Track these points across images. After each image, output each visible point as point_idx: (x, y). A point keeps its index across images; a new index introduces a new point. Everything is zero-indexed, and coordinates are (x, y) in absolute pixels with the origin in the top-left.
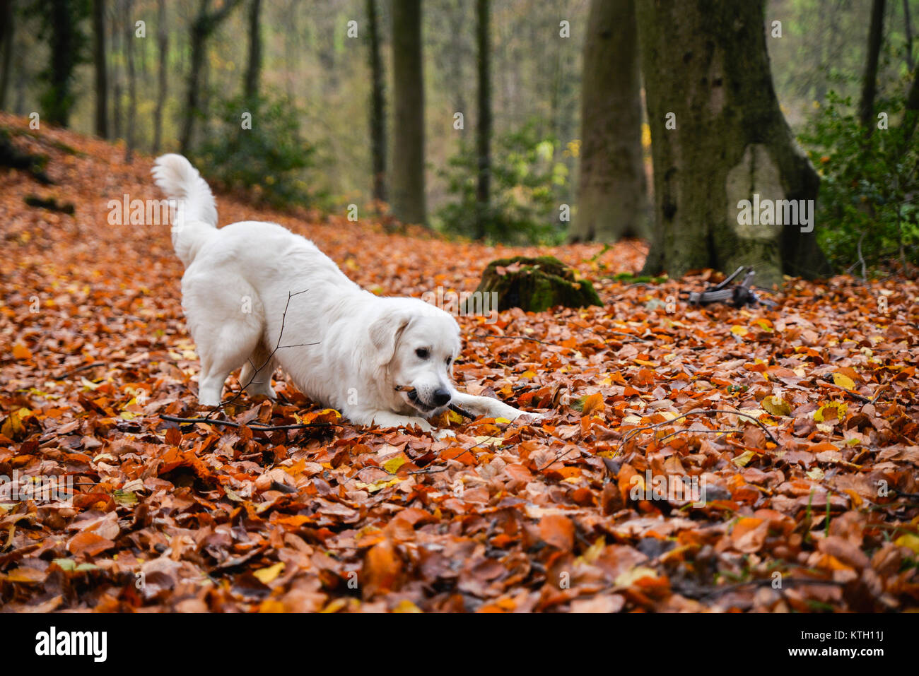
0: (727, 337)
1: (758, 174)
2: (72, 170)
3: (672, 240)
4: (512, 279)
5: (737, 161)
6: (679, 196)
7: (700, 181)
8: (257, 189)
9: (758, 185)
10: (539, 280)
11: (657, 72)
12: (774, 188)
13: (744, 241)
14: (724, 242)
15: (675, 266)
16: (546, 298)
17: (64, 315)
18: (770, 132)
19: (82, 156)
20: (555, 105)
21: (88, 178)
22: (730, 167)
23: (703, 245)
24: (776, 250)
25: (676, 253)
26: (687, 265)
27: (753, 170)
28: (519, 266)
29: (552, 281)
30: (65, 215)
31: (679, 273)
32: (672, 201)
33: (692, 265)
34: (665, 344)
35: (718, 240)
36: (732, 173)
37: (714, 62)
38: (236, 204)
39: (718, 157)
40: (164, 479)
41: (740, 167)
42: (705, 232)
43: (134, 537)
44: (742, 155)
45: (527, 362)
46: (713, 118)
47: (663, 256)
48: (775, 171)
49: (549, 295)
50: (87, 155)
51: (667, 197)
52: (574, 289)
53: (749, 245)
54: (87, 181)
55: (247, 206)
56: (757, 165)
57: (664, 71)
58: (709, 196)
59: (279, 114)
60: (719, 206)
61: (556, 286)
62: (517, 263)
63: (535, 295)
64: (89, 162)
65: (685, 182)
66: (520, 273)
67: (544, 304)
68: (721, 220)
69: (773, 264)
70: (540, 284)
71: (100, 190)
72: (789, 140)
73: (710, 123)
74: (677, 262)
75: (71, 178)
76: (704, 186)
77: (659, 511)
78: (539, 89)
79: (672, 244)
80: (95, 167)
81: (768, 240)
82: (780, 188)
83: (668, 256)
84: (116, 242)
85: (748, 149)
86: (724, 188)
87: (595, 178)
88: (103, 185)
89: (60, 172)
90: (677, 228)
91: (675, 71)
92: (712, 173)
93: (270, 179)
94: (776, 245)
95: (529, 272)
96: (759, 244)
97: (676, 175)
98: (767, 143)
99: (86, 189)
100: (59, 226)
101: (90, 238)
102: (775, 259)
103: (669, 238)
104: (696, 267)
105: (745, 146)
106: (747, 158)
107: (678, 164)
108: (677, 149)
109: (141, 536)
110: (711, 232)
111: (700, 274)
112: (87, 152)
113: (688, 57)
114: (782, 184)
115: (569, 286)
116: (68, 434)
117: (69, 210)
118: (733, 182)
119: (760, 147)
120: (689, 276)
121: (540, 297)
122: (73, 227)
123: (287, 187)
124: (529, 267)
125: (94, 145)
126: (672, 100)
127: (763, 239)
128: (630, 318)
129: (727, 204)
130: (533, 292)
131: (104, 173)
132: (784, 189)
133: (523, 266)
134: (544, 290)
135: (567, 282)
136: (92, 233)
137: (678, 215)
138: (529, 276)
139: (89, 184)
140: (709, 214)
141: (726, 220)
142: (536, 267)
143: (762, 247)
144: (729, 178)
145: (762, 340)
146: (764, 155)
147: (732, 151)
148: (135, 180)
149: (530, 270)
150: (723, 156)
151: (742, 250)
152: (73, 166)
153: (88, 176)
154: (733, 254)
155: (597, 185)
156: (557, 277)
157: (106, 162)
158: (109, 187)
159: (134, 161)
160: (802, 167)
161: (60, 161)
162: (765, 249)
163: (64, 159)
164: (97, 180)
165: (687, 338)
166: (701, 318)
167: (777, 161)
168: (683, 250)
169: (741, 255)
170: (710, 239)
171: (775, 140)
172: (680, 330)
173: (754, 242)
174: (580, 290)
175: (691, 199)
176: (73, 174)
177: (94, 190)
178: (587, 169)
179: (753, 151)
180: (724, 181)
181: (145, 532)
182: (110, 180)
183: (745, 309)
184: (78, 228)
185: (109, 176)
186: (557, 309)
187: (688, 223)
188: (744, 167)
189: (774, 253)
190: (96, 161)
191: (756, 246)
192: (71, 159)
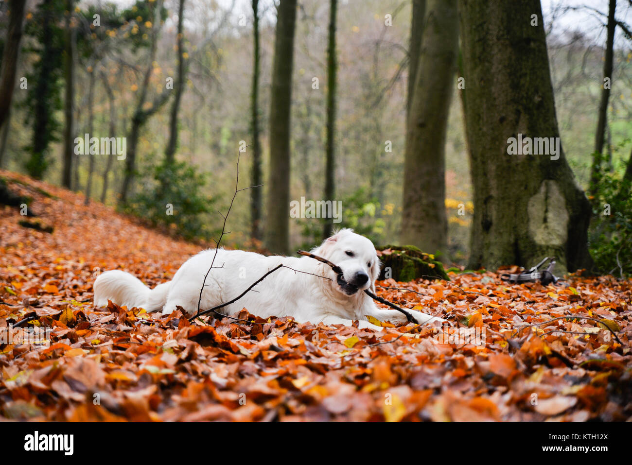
0: (546, 298)
1: (550, 201)
2: (49, 208)
3: (488, 246)
4: (386, 259)
5: (536, 191)
6: (494, 215)
7: (509, 204)
8: (174, 226)
9: (550, 208)
10: (406, 260)
11: (480, 129)
12: (561, 211)
13: (541, 247)
14: (526, 247)
15: (491, 263)
16: (411, 273)
17: (71, 274)
18: (559, 173)
19: (56, 199)
20: (372, 183)
21: (59, 214)
22: (531, 195)
23: (510, 249)
24: (563, 253)
25: (492, 254)
26: (500, 262)
27: (547, 198)
28: (391, 251)
29: (415, 261)
30: (48, 234)
31: (494, 268)
32: (489, 219)
33: (503, 263)
34: (504, 300)
35: (522, 245)
36: (532, 199)
37: (520, 123)
38: (160, 236)
39: (523, 188)
40: (192, 340)
41: (538, 196)
42: (512, 240)
43: (187, 365)
44: (539, 187)
45: (413, 302)
46: (519, 162)
47: (481, 257)
48: (562, 199)
49: (413, 271)
50: (59, 198)
51: (485, 216)
52: (430, 267)
53: (545, 249)
54: (58, 215)
55: (167, 237)
56: (550, 195)
57: (485, 129)
58: (515, 215)
59: (191, 176)
60: (523, 222)
61: (418, 264)
62: (390, 249)
63: (403, 271)
64: (60, 203)
65: (498, 205)
66: (392, 255)
67: (409, 277)
68: (524, 232)
69: (561, 263)
70: (406, 263)
71: (68, 222)
72: (572, 179)
73: (517, 165)
74: (492, 261)
75: (48, 213)
76: (513, 208)
77: (565, 365)
78: (362, 173)
79: (488, 248)
80: (65, 206)
81: (558, 246)
82: (565, 211)
83: (485, 257)
84: (83, 252)
85: (544, 183)
86: (526, 210)
87: (412, 222)
88: (70, 218)
89: (40, 209)
90: (492, 237)
91: (493, 129)
92: (518, 199)
93: (184, 219)
94: (563, 251)
95: (398, 255)
96: (551, 248)
97: (492, 201)
98: (557, 180)
99: (57, 221)
100: (43, 240)
101: (64, 248)
102: (562, 259)
103: (486, 244)
104: (506, 264)
105: (541, 182)
106: (543, 189)
107: (494, 193)
108: (493, 183)
109: (192, 365)
110: (516, 240)
111: (509, 269)
112: (58, 196)
113: (502, 120)
114: (567, 209)
115: (427, 266)
116: (106, 323)
117: (49, 230)
118: (533, 205)
119: (552, 182)
120: (501, 270)
121: (406, 272)
122: (53, 241)
123: (195, 225)
124: (398, 251)
125: (62, 192)
126: (490, 149)
127: (554, 245)
128: (472, 286)
129: (528, 221)
130: (402, 269)
131: (71, 211)
132: (569, 212)
133: (393, 251)
134: (410, 267)
135: (426, 263)
136: (65, 246)
137: (493, 228)
138: (399, 257)
139: (60, 218)
140: (515, 227)
141: (527, 232)
142: (403, 252)
143: (553, 251)
144: (530, 204)
145: (573, 300)
146: (554, 188)
147: (532, 184)
148: (91, 216)
149: (399, 253)
150: (526, 188)
151: (539, 253)
152: (49, 205)
153: (59, 212)
154: (533, 255)
155: (414, 226)
156: (418, 259)
157: (72, 204)
158: (74, 220)
159: (90, 204)
160: (580, 197)
161: (40, 201)
162: (555, 252)
163: (43, 200)
164: (66, 215)
165: (520, 297)
166: (522, 288)
167: (564, 192)
168: (497, 252)
169: (538, 256)
170: (516, 245)
171: (562, 178)
172: (511, 293)
173: (548, 247)
174: (434, 268)
175: (503, 217)
176: (49, 210)
177: (64, 221)
178: (407, 215)
179: (547, 185)
180: (526, 205)
181: (193, 362)
182: (74, 215)
183: (551, 285)
184: (56, 242)
185: (74, 213)
186: (419, 280)
187: (501, 234)
188: (541, 195)
189: (562, 256)
190: (65, 203)
191: (549, 250)
192: (47, 200)
